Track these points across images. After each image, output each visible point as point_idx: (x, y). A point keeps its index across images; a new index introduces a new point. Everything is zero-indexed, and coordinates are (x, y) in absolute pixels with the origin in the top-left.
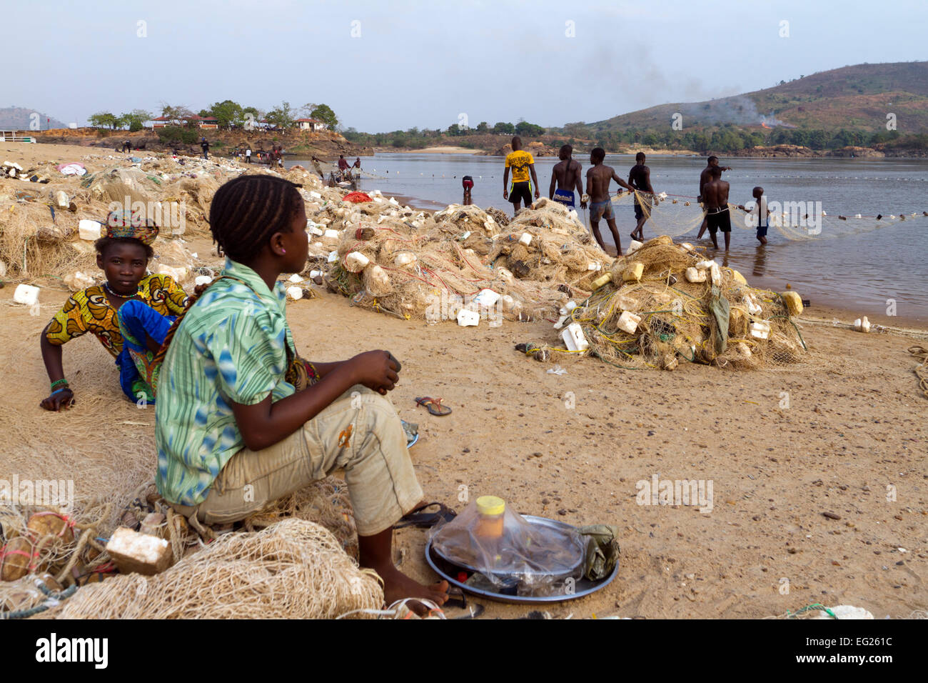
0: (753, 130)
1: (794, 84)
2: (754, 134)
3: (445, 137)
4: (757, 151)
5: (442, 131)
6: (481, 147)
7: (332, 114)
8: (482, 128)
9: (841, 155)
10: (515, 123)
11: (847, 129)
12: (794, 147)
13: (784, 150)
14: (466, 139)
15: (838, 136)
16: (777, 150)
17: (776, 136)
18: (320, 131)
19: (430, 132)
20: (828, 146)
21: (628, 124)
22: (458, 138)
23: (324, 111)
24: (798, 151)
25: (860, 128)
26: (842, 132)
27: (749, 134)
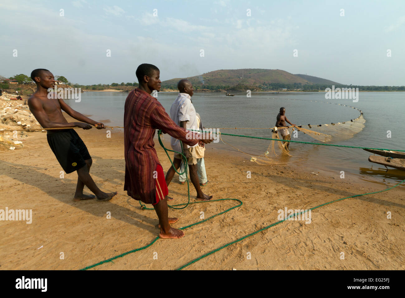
0: (198, 85)
1: (207, 74)
2: (198, 86)
3: (110, 87)
4: (198, 91)
5: (109, 85)
6: (122, 90)
7: (66, 79)
8: (122, 84)
9: (218, 92)
10: (133, 83)
11: (219, 85)
12: (206, 90)
13: (204, 90)
14: (117, 87)
15: (217, 87)
16: (203, 90)
17: (203, 87)
18: (61, 85)
19: (105, 85)
20: (215, 89)
21: (166, 83)
22: (115, 87)
23: (63, 78)
24: (208, 91)
25: (222, 85)
26: (218, 86)
27: (197, 87)
